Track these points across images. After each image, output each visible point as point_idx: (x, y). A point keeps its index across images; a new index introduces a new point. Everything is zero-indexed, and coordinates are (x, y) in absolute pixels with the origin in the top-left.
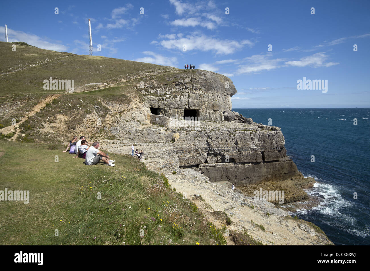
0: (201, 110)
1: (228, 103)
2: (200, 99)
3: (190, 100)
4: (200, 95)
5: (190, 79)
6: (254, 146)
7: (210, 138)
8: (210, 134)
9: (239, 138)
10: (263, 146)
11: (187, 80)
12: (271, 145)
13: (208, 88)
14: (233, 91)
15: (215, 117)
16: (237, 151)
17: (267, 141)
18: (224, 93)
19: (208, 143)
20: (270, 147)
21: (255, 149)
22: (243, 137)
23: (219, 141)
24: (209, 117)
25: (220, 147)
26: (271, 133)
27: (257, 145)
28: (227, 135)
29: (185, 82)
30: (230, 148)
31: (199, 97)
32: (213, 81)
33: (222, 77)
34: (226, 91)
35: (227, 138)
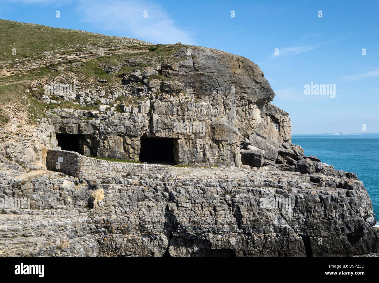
0: (183, 139)
1: (251, 123)
2: (180, 113)
3: (156, 116)
4: (181, 104)
5: (159, 68)
6: (283, 221)
7: (174, 202)
8: (174, 193)
9: (245, 203)
10: (306, 223)
11: (150, 71)
12: (329, 222)
13: (201, 88)
14: (265, 93)
15: (219, 155)
16: (238, 233)
17: (318, 212)
18: (241, 99)
19: (169, 214)
20: (326, 225)
21: (285, 228)
22: (256, 200)
23: (196, 208)
24: (202, 156)
25: (198, 223)
26: (328, 192)
27: (292, 221)
28: (216, 196)
29: (146, 75)
30: (221, 224)
31: (178, 110)
32: (213, 71)
33: (235, 63)
34: (246, 95)
35: (215, 201)
